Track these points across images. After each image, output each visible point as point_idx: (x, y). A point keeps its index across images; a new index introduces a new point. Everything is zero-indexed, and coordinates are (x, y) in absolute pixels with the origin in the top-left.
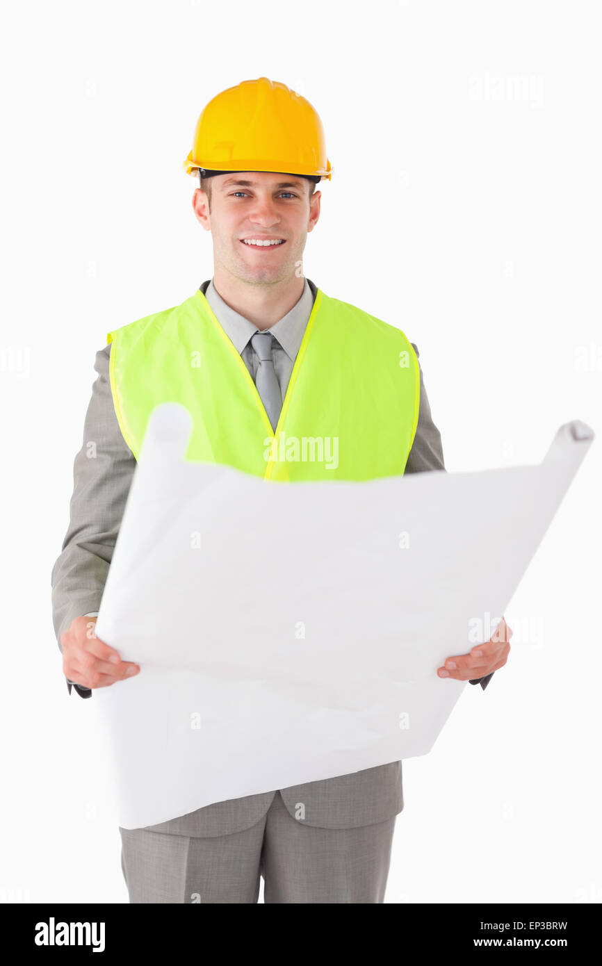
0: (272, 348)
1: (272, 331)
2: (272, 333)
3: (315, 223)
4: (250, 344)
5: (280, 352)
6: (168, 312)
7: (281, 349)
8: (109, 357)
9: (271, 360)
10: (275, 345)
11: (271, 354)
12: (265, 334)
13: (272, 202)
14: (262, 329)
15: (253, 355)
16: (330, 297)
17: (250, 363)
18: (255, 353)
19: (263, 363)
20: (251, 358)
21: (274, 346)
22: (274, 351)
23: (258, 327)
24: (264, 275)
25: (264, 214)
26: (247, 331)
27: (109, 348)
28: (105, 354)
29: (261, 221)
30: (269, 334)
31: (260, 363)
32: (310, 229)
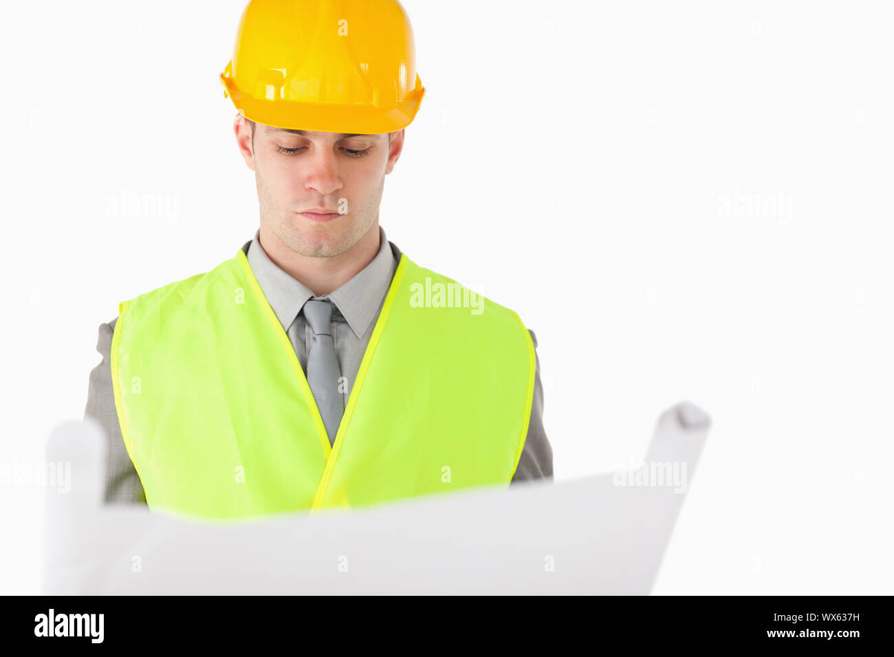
0: (332, 321)
1: (333, 297)
2: (332, 300)
3: (396, 160)
4: (301, 314)
5: (342, 327)
6: (197, 278)
7: (345, 322)
8: (113, 332)
9: (330, 336)
10: (336, 316)
11: (330, 328)
12: (323, 301)
13: (333, 158)
14: (318, 294)
15: (307, 328)
16: (420, 266)
17: (300, 339)
18: (309, 325)
19: (318, 338)
20: (304, 332)
21: (335, 319)
22: (335, 324)
23: (314, 291)
24: (320, 247)
25: (321, 176)
26: (297, 297)
27: (114, 322)
28: (108, 329)
29: (316, 185)
30: (328, 301)
31: (314, 339)
32: (389, 169)
